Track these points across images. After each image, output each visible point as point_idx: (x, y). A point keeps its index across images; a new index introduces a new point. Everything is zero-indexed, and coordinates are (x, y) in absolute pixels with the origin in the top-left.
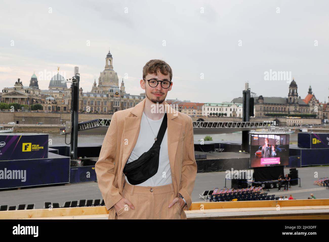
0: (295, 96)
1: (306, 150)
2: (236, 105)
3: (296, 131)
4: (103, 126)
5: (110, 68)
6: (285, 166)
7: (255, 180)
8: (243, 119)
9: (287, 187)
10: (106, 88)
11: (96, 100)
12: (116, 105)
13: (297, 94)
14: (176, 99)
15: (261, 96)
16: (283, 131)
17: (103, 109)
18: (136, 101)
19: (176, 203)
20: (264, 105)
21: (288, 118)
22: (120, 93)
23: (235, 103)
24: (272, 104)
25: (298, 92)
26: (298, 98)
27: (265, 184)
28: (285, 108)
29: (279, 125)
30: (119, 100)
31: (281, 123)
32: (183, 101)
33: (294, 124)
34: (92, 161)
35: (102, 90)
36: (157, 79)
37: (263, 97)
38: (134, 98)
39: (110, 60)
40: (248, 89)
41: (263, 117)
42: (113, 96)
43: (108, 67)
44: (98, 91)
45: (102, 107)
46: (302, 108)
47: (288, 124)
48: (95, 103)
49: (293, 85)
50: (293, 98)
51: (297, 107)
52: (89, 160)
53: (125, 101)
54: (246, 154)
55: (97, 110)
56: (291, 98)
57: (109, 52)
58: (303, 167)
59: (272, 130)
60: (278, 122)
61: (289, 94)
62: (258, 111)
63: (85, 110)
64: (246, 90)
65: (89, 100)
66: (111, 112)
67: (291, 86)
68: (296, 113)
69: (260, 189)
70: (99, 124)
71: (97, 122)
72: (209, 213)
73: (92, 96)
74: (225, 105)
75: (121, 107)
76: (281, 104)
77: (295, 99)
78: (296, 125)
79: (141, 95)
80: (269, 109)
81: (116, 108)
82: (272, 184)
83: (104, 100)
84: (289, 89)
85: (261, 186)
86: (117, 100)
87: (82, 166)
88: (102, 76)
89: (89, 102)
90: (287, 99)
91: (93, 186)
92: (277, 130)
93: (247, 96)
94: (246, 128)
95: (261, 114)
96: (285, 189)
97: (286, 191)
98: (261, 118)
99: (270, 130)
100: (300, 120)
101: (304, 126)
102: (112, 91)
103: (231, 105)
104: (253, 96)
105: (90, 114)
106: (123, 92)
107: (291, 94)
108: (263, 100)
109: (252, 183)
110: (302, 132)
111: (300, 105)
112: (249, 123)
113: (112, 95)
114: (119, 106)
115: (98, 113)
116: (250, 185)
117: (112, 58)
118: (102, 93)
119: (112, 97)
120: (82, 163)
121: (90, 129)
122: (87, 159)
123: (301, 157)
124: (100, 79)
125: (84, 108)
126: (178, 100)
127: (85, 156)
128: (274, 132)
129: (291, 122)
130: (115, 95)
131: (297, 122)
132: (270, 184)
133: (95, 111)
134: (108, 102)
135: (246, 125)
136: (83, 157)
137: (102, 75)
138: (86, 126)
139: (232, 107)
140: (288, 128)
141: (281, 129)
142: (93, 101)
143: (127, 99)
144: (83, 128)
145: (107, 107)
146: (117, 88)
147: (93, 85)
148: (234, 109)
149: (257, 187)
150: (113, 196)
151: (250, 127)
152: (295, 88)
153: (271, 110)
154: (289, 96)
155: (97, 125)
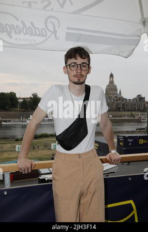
5: (112, 83)
12: (119, 106)
17: (111, 108)
18: (131, 103)
30: (121, 102)
36: (77, 63)
53: (125, 103)
66: (116, 110)
83: (112, 102)
113: (117, 99)
117: (113, 76)
124: (106, 90)
134: (114, 104)
137: (107, 87)
145: (114, 107)
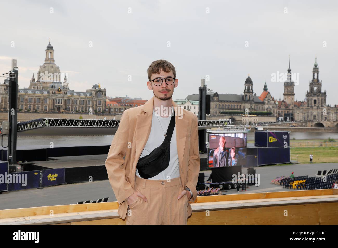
0: (251, 93)
1: (262, 148)
2: (190, 102)
3: (251, 129)
4: (47, 126)
5: (51, 61)
6: (242, 166)
7: (212, 181)
8: (199, 117)
9: (245, 187)
10: (46, 84)
11: (35, 97)
12: (58, 103)
13: (253, 91)
14: (126, 96)
15: (217, 93)
16: (239, 129)
17: (43, 107)
18: (81, 99)
19: (184, 195)
20: (219, 103)
21: (243, 116)
22: (63, 89)
23: (189, 101)
24: (227, 101)
25: (253, 89)
26: (254, 95)
27: (223, 185)
28: (240, 106)
29: (234, 123)
30: (62, 97)
31: (237, 122)
32: (134, 98)
33: (250, 122)
34: (34, 165)
35: (42, 85)
36: (160, 78)
37: (218, 94)
38: (80, 95)
39: (51, 53)
40: (204, 86)
41: (218, 115)
42: (55, 92)
43: (49, 60)
44: (38, 87)
45: (42, 106)
46: (257, 105)
47: (244, 122)
48: (34, 100)
49: (249, 82)
50: (248, 95)
51: (253, 104)
52: (30, 164)
53: (69, 98)
54: (202, 154)
55: (36, 109)
56: (246, 95)
57: (50, 43)
58: (259, 166)
59: (228, 129)
60: (233, 120)
61: (245, 91)
62: (213, 109)
63: (22, 109)
64: (203, 86)
65: (27, 97)
66: (53, 111)
67: (246, 83)
68: (251, 111)
69: (218, 190)
70: (43, 124)
71: (39, 122)
72: (206, 206)
73: (30, 93)
74: (178, 103)
75: (64, 105)
76: (236, 102)
77: (250, 97)
78: (251, 123)
79: (87, 92)
80: (224, 107)
81: (59, 106)
82: (230, 184)
83: (44, 97)
84: (245, 85)
85: (219, 187)
86: (60, 97)
87: (22, 171)
88: (41, 71)
89: (26, 100)
90: (243, 96)
91: (36, 193)
92: (233, 129)
93: (204, 93)
94: (203, 126)
95: (216, 112)
96: (243, 189)
97: (243, 191)
98: (216, 116)
99: (225, 129)
100: (255, 118)
101: (259, 124)
102: (53, 87)
103: (185, 102)
104: (210, 93)
105: (28, 113)
106: (67, 89)
107: (246, 91)
108: (218, 97)
109: (209, 184)
110: (257, 130)
111: (256, 103)
112: (206, 122)
113: (53, 91)
114: (63, 104)
115: (37, 112)
116: (208, 187)
117: (53, 50)
118: (42, 89)
119: (54, 94)
120: (22, 168)
121: (31, 129)
122: (28, 163)
123: (258, 156)
125: (21, 106)
126: (128, 97)
127: (26, 160)
128: (230, 131)
129: (247, 120)
130: (57, 92)
131: (253, 120)
132: (228, 184)
133: (34, 109)
134: (49, 99)
135: (202, 124)
136: (23, 162)
137: (42, 69)
138: (27, 126)
139: (186, 105)
140: (243, 126)
141: (237, 127)
142: (31, 98)
143: (71, 96)
144: (23, 129)
145: (48, 105)
146: (60, 84)
147: (31, 80)
148: (188, 107)
149: (215, 188)
150: (126, 190)
151: (207, 126)
152: (250, 85)
153: (227, 108)
154: (244, 93)
155: (40, 126)
